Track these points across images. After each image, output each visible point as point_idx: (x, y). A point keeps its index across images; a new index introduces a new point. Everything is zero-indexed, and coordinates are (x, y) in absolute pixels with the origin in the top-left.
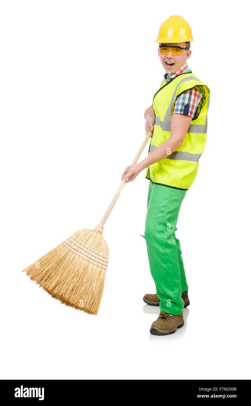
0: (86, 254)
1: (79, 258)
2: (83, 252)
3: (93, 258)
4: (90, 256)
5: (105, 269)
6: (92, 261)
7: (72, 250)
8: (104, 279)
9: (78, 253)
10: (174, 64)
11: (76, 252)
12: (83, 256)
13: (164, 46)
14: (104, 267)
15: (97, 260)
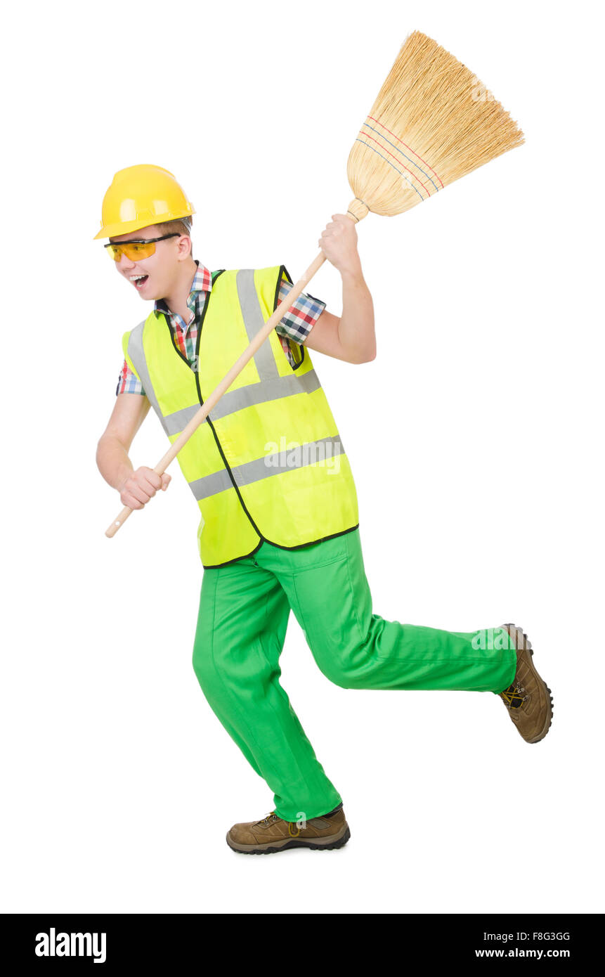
0: (399, 156)
1: (418, 150)
2: (405, 161)
3: (388, 146)
4: (395, 152)
5: (371, 117)
6: (392, 139)
7: (426, 169)
9: (416, 160)
10: (147, 277)
11: (420, 164)
12: (407, 152)
13: (116, 243)
14: (372, 123)
15: (382, 141)
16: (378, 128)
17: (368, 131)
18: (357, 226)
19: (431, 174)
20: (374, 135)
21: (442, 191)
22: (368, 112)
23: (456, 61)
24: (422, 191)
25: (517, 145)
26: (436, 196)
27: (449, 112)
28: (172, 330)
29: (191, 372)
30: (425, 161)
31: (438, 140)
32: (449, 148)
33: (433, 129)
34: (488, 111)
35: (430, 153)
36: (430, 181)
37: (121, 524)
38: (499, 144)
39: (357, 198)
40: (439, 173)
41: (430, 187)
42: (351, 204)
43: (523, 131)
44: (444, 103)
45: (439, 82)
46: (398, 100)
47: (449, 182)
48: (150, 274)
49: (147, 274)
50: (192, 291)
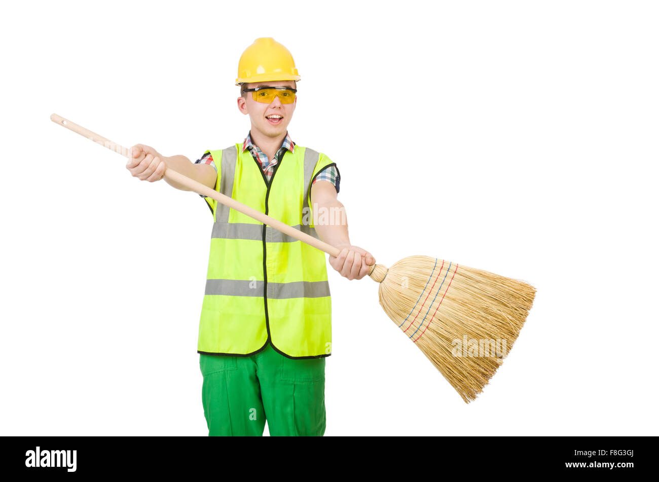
1: (439, 313)
4: (434, 294)
6: (444, 289)
7: (426, 323)
11: (429, 317)
14: (453, 269)
15: (441, 280)
16: (451, 274)
18: (367, 276)
19: (423, 328)
20: (444, 272)
21: (410, 341)
22: (461, 264)
23: (520, 329)
24: (407, 324)
25: (464, 397)
26: (405, 337)
27: (477, 332)
28: (260, 165)
29: (265, 188)
30: (433, 321)
31: (451, 327)
33: (460, 322)
34: (486, 366)
35: (440, 324)
36: (417, 329)
37: (66, 127)
38: (460, 381)
39: (388, 270)
40: (425, 335)
42: (383, 266)
43: (476, 399)
44: (483, 325)
45: (500, 318)
46: (477, 287)
47: (419, 346)
48: (285, 117)
49: (283, 116)
50: (283, 146)
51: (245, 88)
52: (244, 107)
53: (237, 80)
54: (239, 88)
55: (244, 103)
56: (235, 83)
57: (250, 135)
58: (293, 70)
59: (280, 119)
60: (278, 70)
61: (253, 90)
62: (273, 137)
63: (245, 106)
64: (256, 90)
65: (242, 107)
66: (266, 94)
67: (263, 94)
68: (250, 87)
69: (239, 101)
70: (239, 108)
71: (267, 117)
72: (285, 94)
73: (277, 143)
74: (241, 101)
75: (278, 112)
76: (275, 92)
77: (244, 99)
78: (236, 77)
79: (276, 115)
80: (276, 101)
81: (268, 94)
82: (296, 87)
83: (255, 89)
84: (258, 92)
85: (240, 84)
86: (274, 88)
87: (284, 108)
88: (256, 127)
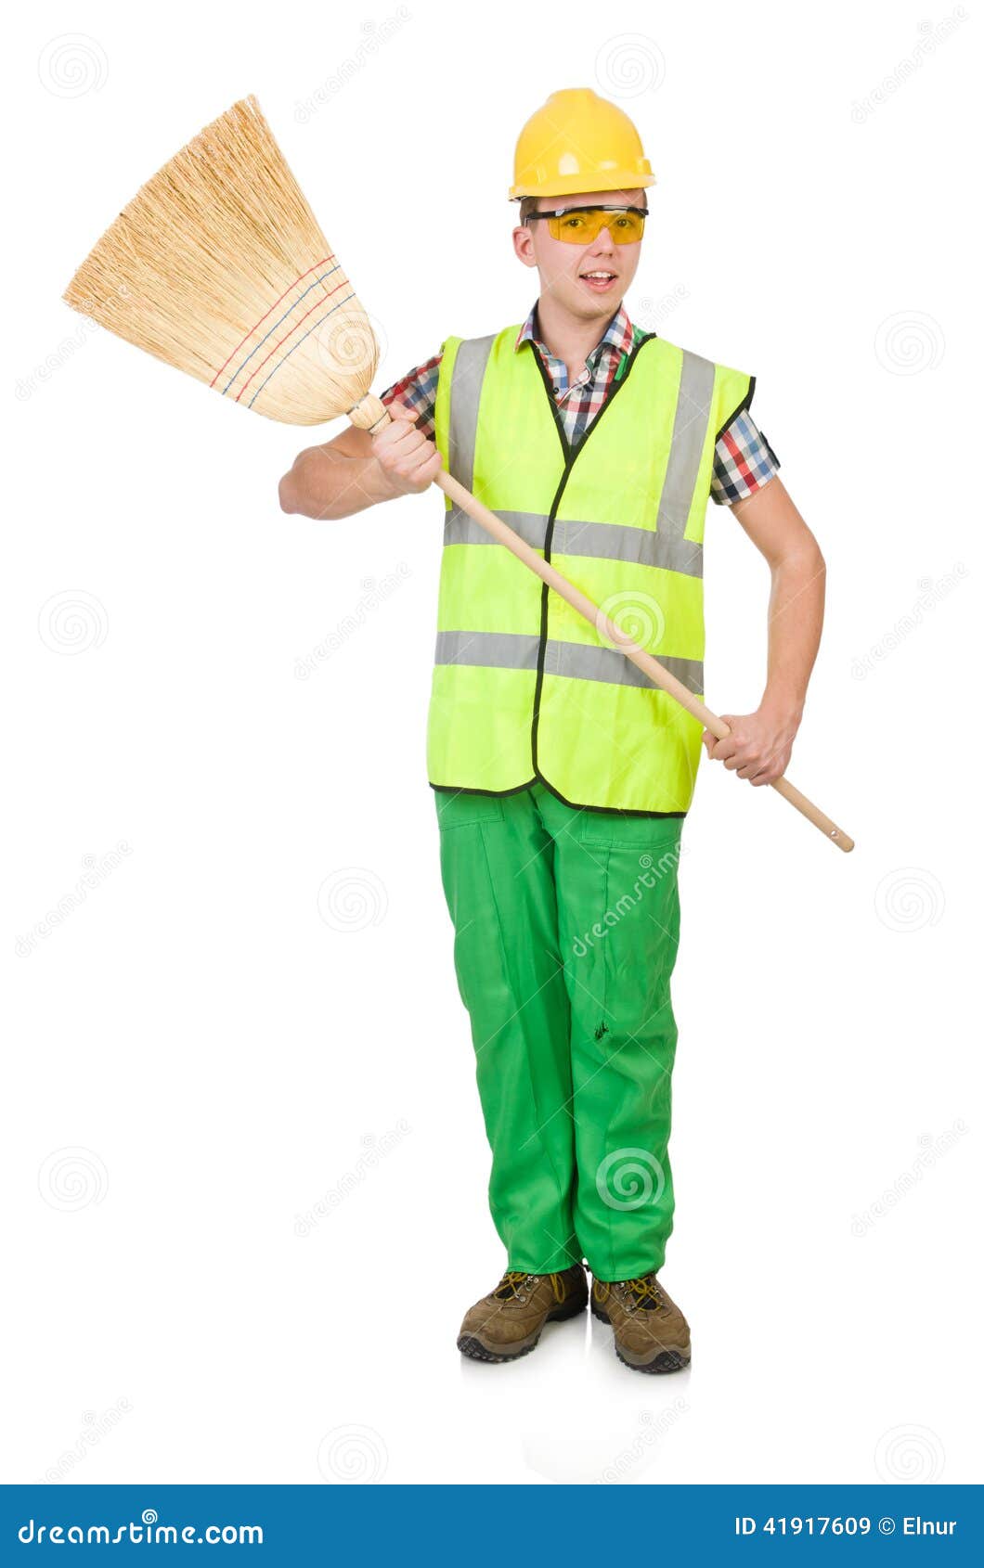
0: (280, 333)
1: (268, 300)
2: (289, 324)
3: (262, 353)
4: (271, 343)
5: (213, 383)
7: (303, 286)
8: (177, 365)
9: (286, 304)
10: (615, 277)
11: (292, 297)
12: (277, 315)
14: (223, 381)
15: (253, 364)
16: (231, 369)
17: (236, 389)
19: (311, 279)
20: (244, 376)
21: (340, 259)
22: (203, 388)
23: (113, 227)
24: (340, 295)
26: (349, 270)
28: (549, 383)
30: (288, 287)
32: (267, 244)
36: (323, 281)
39: (348, 413)
40: (308, 262)
41: (331, 282)
43: (235, 100)
48: (621, 277)
49: (617, 273)
50: (605, 341)
51: (532, 210)
52: (527, 250)
53: (512, 190)
54: (518, 205)
55: (527, 241)
56: (508, 197)
57: (535, 312)
58: (640, 163)
59: (610, 279)
60: (609, 165)
61: (551, 215)
62: (588, 318)
63: (530, 248)
64: (557, 214)
65: (522, 249)
66: (580, 223)
67: (574, 223)
68: (543, 208)
69: (516, 235)
70: (517, 251)
71: (582, 277)
72: (621, 223)
73: (592, 332)
74: (521, 236)
75: (607, 264)
76: (601, 218)
77: (528, 232)
78: (511, 183)
79: (602, 272)
80: (604, 241)
81: (584, 224)
82: (645, 204)
83: (554, 212)
84: (562, 221)
85: (519, 198)
86: (600, 208)
87: (619, 254)
88: (553, 294)
